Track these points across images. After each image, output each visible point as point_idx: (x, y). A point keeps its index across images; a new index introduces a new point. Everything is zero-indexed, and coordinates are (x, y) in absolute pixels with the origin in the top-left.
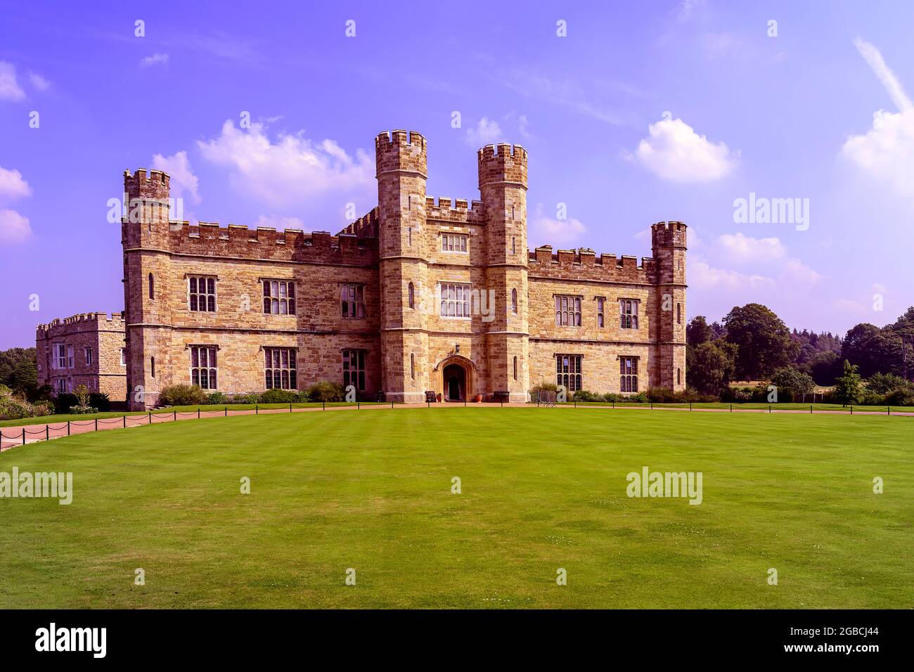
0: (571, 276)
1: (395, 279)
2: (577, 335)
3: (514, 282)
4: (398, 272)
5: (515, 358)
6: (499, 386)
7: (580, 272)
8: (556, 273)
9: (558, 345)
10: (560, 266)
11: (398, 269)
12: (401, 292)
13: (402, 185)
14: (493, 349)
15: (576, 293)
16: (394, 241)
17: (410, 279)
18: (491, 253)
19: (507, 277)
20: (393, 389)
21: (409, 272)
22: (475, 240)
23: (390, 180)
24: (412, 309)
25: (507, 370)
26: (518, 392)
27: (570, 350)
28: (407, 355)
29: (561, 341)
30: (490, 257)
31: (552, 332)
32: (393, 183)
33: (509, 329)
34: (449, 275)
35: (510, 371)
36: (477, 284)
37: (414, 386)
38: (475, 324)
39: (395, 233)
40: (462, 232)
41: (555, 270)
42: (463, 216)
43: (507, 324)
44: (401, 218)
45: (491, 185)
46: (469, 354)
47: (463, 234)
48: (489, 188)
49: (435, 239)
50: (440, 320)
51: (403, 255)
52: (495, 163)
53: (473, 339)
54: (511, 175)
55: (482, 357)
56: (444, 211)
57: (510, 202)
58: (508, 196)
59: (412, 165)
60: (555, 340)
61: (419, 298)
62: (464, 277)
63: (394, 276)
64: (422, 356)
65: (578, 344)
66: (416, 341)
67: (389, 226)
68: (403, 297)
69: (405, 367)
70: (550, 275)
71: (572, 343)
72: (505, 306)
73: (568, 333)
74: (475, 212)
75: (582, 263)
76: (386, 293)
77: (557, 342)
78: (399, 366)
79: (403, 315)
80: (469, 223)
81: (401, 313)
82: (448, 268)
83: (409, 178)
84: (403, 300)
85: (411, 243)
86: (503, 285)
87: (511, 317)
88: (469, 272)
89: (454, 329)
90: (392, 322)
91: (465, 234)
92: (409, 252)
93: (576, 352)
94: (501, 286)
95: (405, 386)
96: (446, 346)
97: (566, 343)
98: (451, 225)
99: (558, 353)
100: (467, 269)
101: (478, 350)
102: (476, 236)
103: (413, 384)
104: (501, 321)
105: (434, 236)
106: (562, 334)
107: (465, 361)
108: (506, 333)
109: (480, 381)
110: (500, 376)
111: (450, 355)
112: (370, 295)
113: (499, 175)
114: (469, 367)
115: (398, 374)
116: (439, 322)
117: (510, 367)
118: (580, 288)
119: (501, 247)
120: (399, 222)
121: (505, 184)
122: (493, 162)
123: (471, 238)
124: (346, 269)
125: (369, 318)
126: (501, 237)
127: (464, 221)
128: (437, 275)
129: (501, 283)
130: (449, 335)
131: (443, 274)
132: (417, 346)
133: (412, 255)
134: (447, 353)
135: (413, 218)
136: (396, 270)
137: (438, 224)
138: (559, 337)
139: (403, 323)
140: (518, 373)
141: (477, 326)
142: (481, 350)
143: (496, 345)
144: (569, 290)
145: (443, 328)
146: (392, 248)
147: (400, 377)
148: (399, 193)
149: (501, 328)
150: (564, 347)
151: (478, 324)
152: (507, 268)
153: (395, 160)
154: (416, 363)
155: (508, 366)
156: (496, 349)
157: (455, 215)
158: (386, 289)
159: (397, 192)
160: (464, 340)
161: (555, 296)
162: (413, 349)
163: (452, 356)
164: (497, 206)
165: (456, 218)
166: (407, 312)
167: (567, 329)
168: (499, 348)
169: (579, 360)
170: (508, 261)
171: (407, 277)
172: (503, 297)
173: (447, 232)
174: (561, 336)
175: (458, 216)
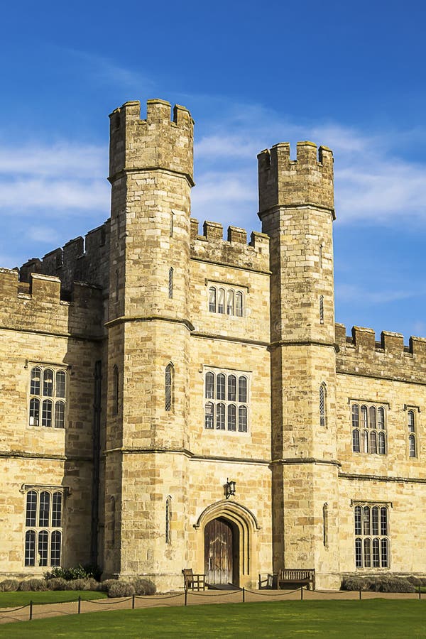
0: (372, 369)
1: (144, 356)
2: (382, 470)
3: (322, 372)
4: (149, 344)
5: (325, 506)
6: (300, 558)
7: (384, 364)
8: (352, 364)
9: (356, 483)
10: (357, 352)
11: (149, 339)
12: (153, 381)
13: (160, 193)
14: (288, 491)
15: (379, 399)
16: (143, 289)
17: (169, 357)
18: (284, 322)
19: (314, 362)
20: (133, 565)
21: (168, 345)
22: (257, 298)
23: (140, 182)
24: (170, 412)
25: (313, 528)
26: (330, 569)
27: (373, 495)
28: (160, 498)
29: (361, 478)
30: (283, 327)
31: (347, 463)
32: (146, 188)
33: (316, 455)
34: (219, 356)
35: (317, 530)
36: (259, 373)
37: (171, 559)
38: (257, 445)
39: (146, 275)
40: (238, 282)
41: (351, 359)
42: (241, 256)
43: (314, 445)
44: (158, 249)
45: (286, 206)
46: (247, 499)
47: (240, 286)
48: (282, 213)
49: (199, 292)
50: (204, 436)
51: (159, 314)
52: (293, 173)
53: (254, 471)
54: (317, 194)
55: (266, 506)
56: (213, 245)
57: (316, 238)
58: (313, 228)
59: (177, 160)
60: (353, 477)
61: (183, 394)
62: (240, 360)
63: (141, 350)
64: (184, 500)
65: (384, 483)
66: (176, 473)
67: (136, 262)
68: (156, 390)
69: (156, 522)
70: (343, 367)
71: (375, 483)
72: (310, 414)
73: (369, 465)
74: (258, 251)
75: (386, 350)
76: (125, 382)
77: (354, 481)
78: (145, 520)
79: (156, 423)
80: (249, 268)
81: (152, 419)
82: (217, 342)
83: (171, 182)
84: (157, 394)
85: (171, 294)
86: (305, 376)
87: (320, 433)
88: (248, 352)
89: (224, 453)
90: (135, 435)
91: (244, 287)
92: (168, 309)
93: (381, 497)
94: (303, 378)
95: (156, 558)
96: (212, 484)
97: (367, 483)
98: (223, 270)
99: (357, 499)
100: (246, 346)
101: (260, 491)
102: (258, 291)
103: (169, 554)
104: (303, 439)
105: (197, 287)
106: (361, 466)
107: (240, 512)
108: (311, 461)
109: (263, 549)
110: (301, 540)
111: (217, 500)
112: (76, 386)
113: (300, 193)
114: (246, 523)
115: (143, 536)
116: (202, 439)
117: (317, 523)
118: (384, 391)
119: (302, 310)
120: (153, 255)
121: (310, 207)
122: (289, 170)
123: (251, 294)
124: (40, 337)
125: (74, 430)
126: (302, 294)
127: (241, 264)
128: (201, 355)
129: (302, 372)
130: (217, 464)
131: (209, 353)
132: (177, 482)
133: (173, 315)
134: (214, 496)
135: (177, 250)
136: (145, 340)
137: (203, 266)
138: (358, 473)
139: (156, 439)
140: (329, 534)
141: (259, 448)
142: (266, 492)
143: (293, 483)
144: (370, 394)
145: (208, 451)
146: (139, 301)
147: (147, 540)
148: (155, 206)
149: (302, 453)
150: (364, 489)
151: (261, 446)
152: (312, 347)
153: (151, 150)
154: (175, 513)
155: (315, 521)
156: (292, 489)
157: (229, 254)
158: (127, 375)
159: (152, 203)
160: (239, 473)
161: (351, 401)
162: (172, 488)
163: (221, 502)
164: (295, 242)
165: (230, 258)
166: (163, 418)
167: (368, 459)
168: (299, 488)
169: (384, 512)
170: (315, 336)
171: (165, 353)
172: (306, 396)
173: (217, 279)
174: (360, 471)
175: (233, 256)
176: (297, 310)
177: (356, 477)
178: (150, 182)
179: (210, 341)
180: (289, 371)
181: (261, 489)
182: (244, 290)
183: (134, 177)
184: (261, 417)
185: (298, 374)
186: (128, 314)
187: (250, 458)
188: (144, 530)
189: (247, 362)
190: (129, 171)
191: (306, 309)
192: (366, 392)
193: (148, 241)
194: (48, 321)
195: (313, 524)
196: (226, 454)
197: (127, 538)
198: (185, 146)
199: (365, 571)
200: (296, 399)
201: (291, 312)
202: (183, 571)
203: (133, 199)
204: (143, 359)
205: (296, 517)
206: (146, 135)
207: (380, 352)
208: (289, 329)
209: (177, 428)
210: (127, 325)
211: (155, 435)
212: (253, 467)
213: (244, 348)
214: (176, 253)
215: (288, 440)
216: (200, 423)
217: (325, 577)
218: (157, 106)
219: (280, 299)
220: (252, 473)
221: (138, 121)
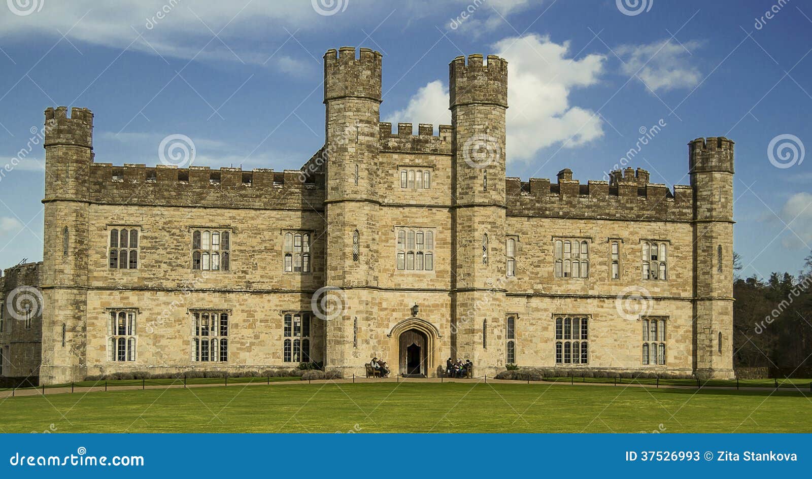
0: (575, 212)
2: (583, 289)
3: (485, 225)
4: (341, 218)
5: (485, 321)
7: (588, 207)
8: (556, 210)
9: (557, 302)
10: (561, 200)
11: (342, 214)
12: (344, 242)
13: (348, 114)
14: (459, 310)
15: (582, 235)
16: (338, 181)
17: (355, 226)
18: (459, 190)
19: (477, 219)
20: (333, 361)
21: (355, 218)
22: (442, 174)
23: (336, 107)
24: (357, 262)
25: (474, 336)
26: (488, 364)
27: (574, 309)
28: (349, 318)
29: (561, 297)
30: (458, 194)
31: (549, 285)
32: (339, 111)
33: (477, 285)
34: (408, 219)
35: (478, 338)
36: (443, 228)
37: (357, 357)
38: (440, 279)
39: (339, 171)
40: (425, 164)
41: (555, 205)
42: (427, 145)
43: (476, 278)
44: (347, 153)
45: (461, 105)
46: (432, 317)
47: (426, 167)
48: (458, 110)
49: (392, 175)
50: (396, 275)
51: (346, 197)
52: (465, 79)
53: (437, 297)
54: (482, 94)
55: (447, 321)
56: (403, 140)
57: (481, 127)
58: (479, 119)
59: (361, 88)
60: (554, 296)
61: (368, 249)
62: (425, 220)
63: (337, 222)
64: (367, 319)
65: (584, 300)
66: (361, 302)
67: (334, 163)
68: (346, 248)
69: (346, 334)
70: (547, 212)
71: (576, 300)
72: (473, 256)
73: (570, 287)
74: (443, 139)
75: (590, 196)
76: (329, 243)
77: (556, 299)
78: (339, 333)
79: (346, 270)
80: (435, 152)
81: (343, 267)
82: (407, 209)
83: (357, 105)
84: (346, 251)
85: (356, 182)
86: (471, 229)
87: (481, 269)
88: (433, 213)
89: (413, 286)
90: (334, 278)
91: (430, 167)
92: (355, 193)
93: (581, 310)
94: (470, 231)
95: (346, 357)
96: (403, 307)
97: (568, 300)
98: (413, 157)
99: (558, 312)
100: (431, 210)
101: (442, 311)
102: (443, 169)
103: (355, 355)
104: (469, 275)
105: (390, 172)
106: (563, 288)
107: (425, 325)
108: (473, 290)
109: (444, 350)
110: (467, 344)
111: (407, 318)
112: (318, 243)
113: (469, 95)
114: (431, 333)
115: (338, 343)
116: (394, 277)
117: (477, 333)
118: (588, 228)
119: (470, 182)
120: (343, 157)
121: (476, 105)
122: (462, 78)
123: (437, 172)
124: (291, 213)
125: (317, 273)
126: (470, 170)
127: (428, 150)
128: (393, 219)
129: (470, 227)
130: (406, 294)
131: (401, 217)
132: (362, 307)
133: (358, 197)
134: (404, 315)
135: (361, 152)
136: (338, 215)
137: (395, 156)
138: (559, 293)
139: (345, 280)
140: (488, 340)
141: (442, 281)
142: (447, 312)
143: (463, 305)
144: (574, 231)
145: (400, 285)
146: (335, 189)
147: (340, 345)
148: (345, 123)
149: (468, 284)
150: (565, 305)
151: (444, 279)
152: (476, 208)
153: (341, 84)
154: (360, 328)
155: (475, 331)
156: (462, 309)
157: (417, 145)
158: (329, 239)
159: (343, 121)
160: (425, 299)
161: (554, 238)
162: (357, 312)
163: (410, 319)
164: (466, 132)
165: (419, 147)
166: (350, 267)
167: (570, 282)
168: (466, 308)
169: (585, 322)
170: (478, 200)
171: (352, 223)
172: (471, 244)
173: (407, 164)
174: (561, 291)
175: (421, 146)
176: (466, 182)
177: (557, 297)
178: (342, 106)
179: (401, 209)
180: (461, 226)
181: (444, 309)
182: (431, 170)
183: (333, 103)
184: (444, 259)
185: (466, 228)
186: (330, 198)
187: (434, 288)
188: (339, 339)
189: (433, 221)
190: (329, 99)
191: (472, 181)
192: (570, 230)
193: (340, 148)
194: (296, 202)
195: (473, 333)
196: (414, 286)
197: (329, 344)
198: (367, 77)
199: (564, 366)
200: (465, 246)
201: (463, 183)
202: (366, 365)
203: (332, 119)
204: (338, 228)
205: (464, 328)
206: (339, 73)
207: (584, 197)
208: (461, 196)
209: (362, 273)
210: (329, 205)
211: (345, 278)
212: (437, 294)
213: (430, 211)
214: (361, 154)
215: (460, 275)
216: (393, 266)
217: (482, 370)
218: (345, 52)
219: (457, 173)
220: (436, 299)
221: (334, 64)
